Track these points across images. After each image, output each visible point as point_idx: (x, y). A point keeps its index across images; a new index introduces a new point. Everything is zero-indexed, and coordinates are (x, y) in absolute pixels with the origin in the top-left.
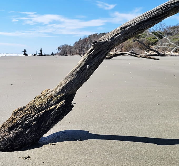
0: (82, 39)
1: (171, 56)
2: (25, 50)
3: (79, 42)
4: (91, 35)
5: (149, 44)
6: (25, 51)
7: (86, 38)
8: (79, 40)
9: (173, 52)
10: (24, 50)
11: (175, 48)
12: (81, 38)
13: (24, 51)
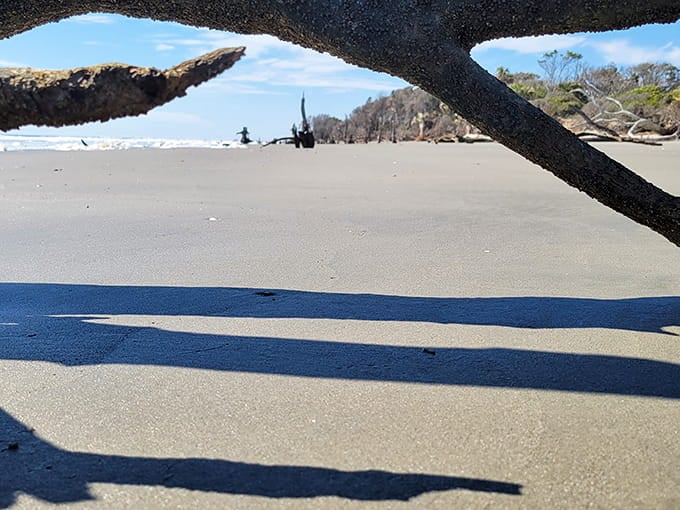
0: (373, 100)
1: (631, 140)
2: (245, 129)
3: (365, 107)
4: (398, 91)
5: (556, 114)
6: (245, 132)
7: (385, 99)
8: (364, 103)
9: (633, 132)
10: (242, 130)
11: (636, 123)
12: (370, 98)
13: (242, 133)
